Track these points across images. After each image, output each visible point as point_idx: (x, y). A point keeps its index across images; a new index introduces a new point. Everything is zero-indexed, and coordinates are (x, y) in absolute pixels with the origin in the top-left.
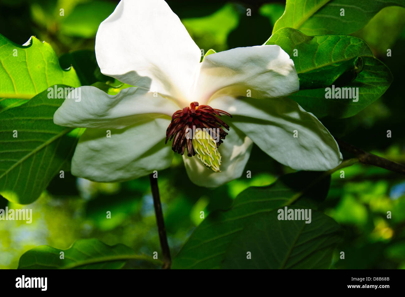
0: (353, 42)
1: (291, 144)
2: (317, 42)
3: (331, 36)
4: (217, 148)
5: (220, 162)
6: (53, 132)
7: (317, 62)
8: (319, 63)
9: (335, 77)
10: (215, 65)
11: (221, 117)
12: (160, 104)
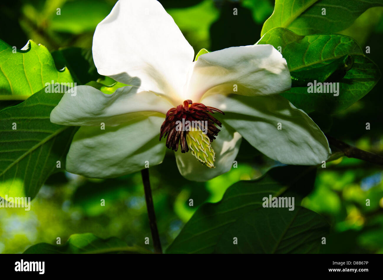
0: (343, 41)
1: (281, 139)
2: (308, 41)
3: (322, 35)
4: (210, 145)
5: (214, 158)
6: (48, 131)
7: (307, 61)
8: (309, 62)
9: (326, 75)
10: (209, 64)
11: (213, 114)
12: (154, 102)
